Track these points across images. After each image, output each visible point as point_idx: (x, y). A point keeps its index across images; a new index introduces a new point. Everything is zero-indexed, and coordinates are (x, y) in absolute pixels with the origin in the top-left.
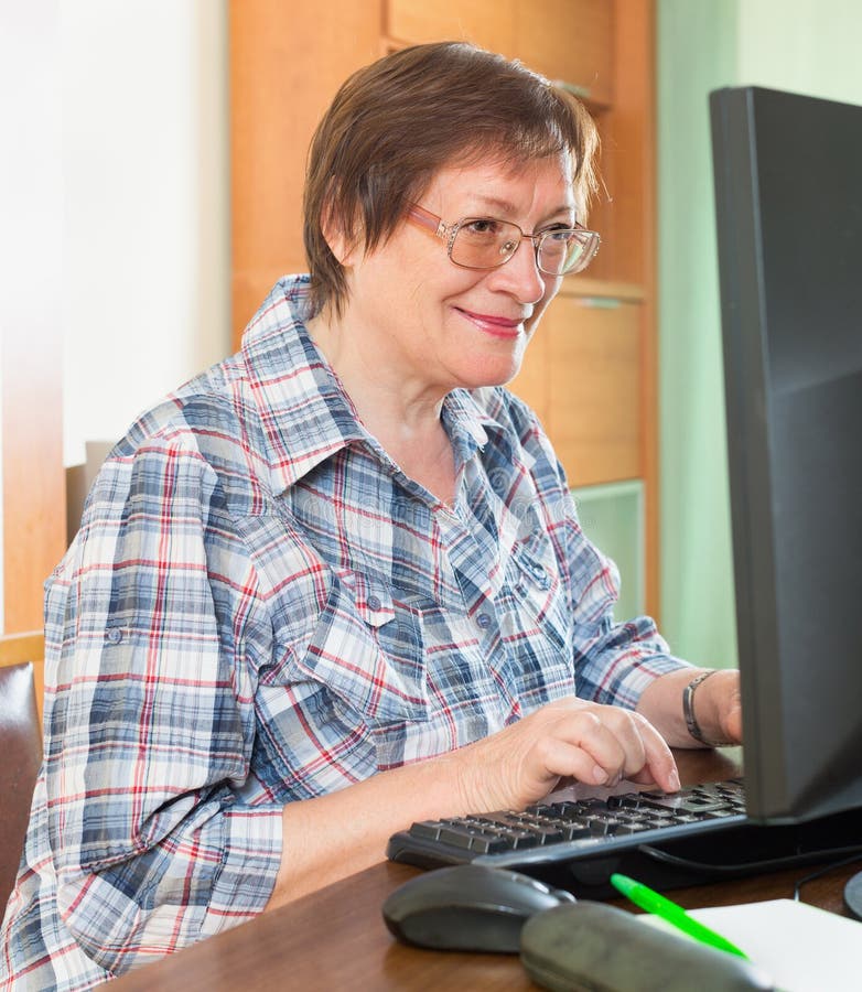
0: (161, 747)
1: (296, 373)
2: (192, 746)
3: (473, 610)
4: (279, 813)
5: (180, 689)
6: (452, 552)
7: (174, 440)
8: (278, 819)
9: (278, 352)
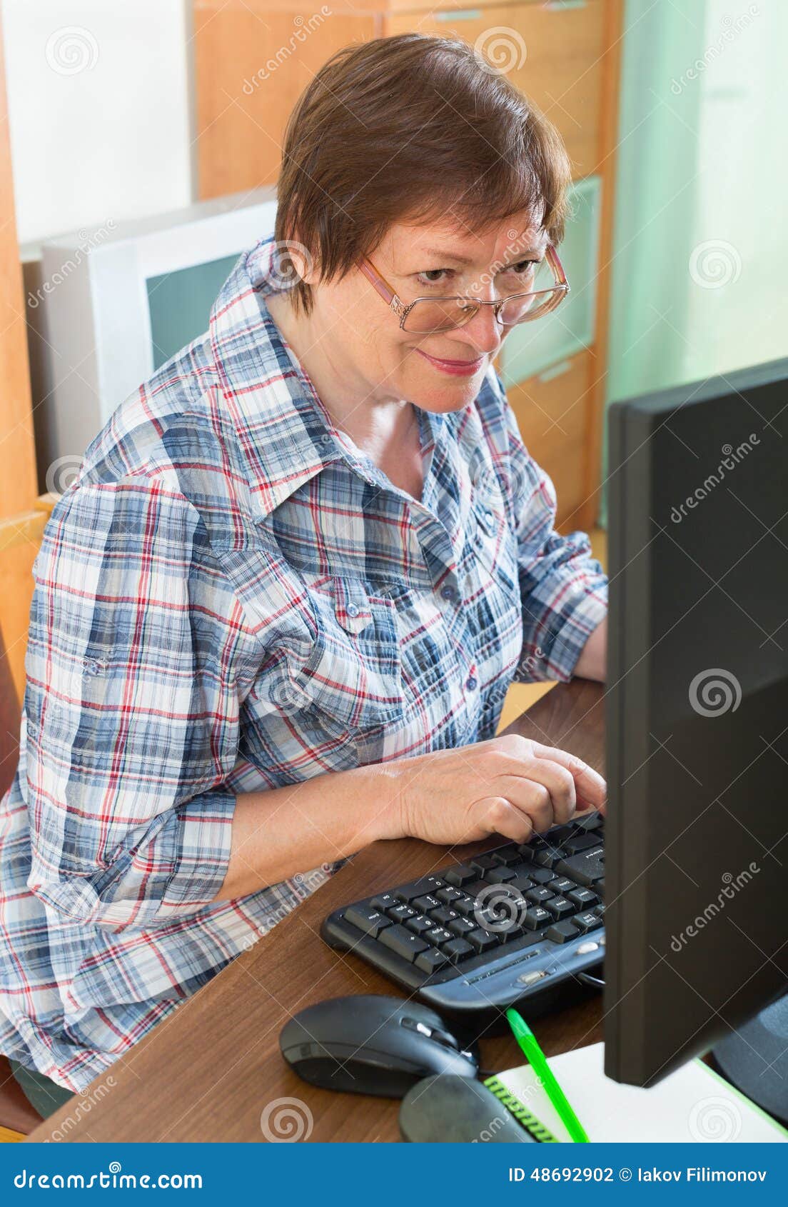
0: (132, 775)
2: (161, 774)
3: (438, 583)
5: (154, 718)
6: (421, 532)
8: (228, 826)
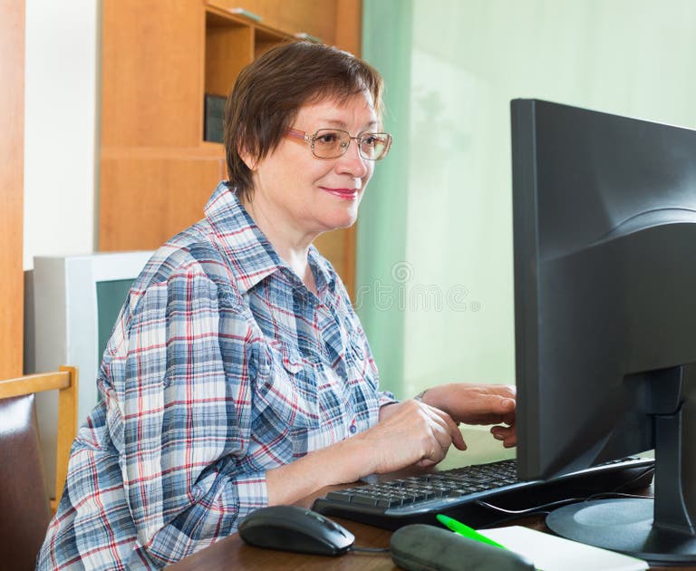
1: (243, 230)
3: (335, 365)
4: (264, 481)
6: (324, 333)
7: (190, 269)
9: (229, 219)
